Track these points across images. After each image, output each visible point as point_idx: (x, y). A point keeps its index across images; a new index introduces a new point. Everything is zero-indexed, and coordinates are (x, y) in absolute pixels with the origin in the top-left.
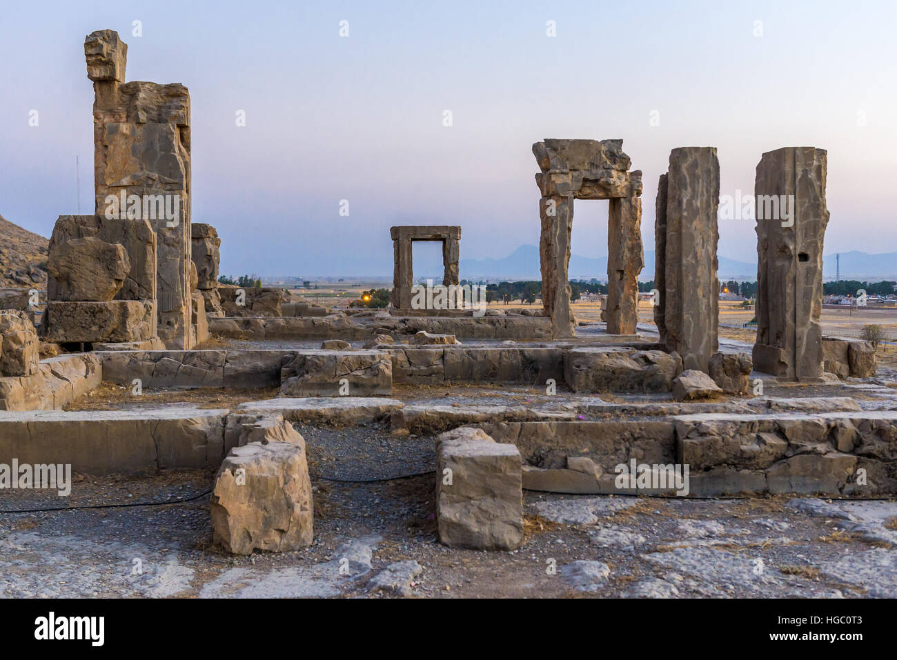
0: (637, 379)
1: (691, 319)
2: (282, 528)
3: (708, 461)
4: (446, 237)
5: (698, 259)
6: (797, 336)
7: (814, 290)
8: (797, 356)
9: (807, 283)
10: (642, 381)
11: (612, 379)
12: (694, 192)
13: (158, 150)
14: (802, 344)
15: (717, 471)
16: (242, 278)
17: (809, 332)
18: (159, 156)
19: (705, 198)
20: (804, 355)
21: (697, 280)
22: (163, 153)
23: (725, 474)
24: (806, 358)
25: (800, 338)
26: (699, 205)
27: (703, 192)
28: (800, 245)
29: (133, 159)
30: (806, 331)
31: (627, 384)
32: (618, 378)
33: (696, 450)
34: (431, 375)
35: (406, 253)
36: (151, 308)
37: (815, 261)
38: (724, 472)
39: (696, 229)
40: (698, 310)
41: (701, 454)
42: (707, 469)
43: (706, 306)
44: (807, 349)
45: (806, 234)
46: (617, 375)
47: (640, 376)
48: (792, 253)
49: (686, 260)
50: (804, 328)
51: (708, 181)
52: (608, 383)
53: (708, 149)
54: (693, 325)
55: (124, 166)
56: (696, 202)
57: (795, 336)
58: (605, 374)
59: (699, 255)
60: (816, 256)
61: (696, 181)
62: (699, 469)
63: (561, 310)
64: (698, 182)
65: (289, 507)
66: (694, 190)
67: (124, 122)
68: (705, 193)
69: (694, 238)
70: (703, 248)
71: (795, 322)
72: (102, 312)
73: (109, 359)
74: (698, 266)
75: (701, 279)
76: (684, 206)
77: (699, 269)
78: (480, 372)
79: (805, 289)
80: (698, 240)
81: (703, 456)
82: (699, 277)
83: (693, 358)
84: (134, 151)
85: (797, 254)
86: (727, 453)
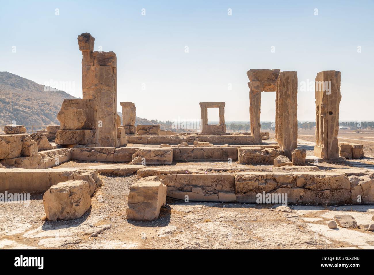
0: (263, 159)
1: (286, 136)
2: (68, 211)
3: (245, 190)
4: (221, 106)
5: (289, 113)
6: (328, 143)
7: (335, 125)
8: (328, 150)
9: (332, 122)
10: (265, 159)
11: (253, 159)
12: (288, 88)
13: (104, 75)
14: (330, 146)
15: (249, 193)
16: (167, 122)
17: (333, 142)
18: (105, 78)
19: (292, 91)
20: (331, 150)
21: (289, 122)
22: (106, 77)
23: (252, 194)
24: (331, 151)
25: (329, 144)
26: (289, 93)
27: (291, 88)
28: (329, 108)
29: (96, 79)
30: (332, 141)
31: (259, 161)
32: (256, 158)
33: (240, 186)
34: (188, 157)
35: (205, 112)
36: (95, 132)
37: (335, 114)
38: (251, 194)
39: (288, 102)
40: (289, 133)
41: (243, 187)
42: (245, 193)
43: (292, 131)
44: (332, 148)
45: (332, 104)
46: (255, 158)
47: (264, 158)
48: (326, 111)
49: (284, 114)
50: (331, 140)
51: (293, 84)
52: (252, 160)
53: (293, 72)
54: (287, 138)
55: (92, 81)
56: (289, 92)
57: (327, 143)
58: (251, 157)
59: (289, 112)
60: (335, 112)
61: (288, 84)
62: (242, 192)
63: (257, 133)
64: (289, 85)
65: (71, 204)
66: (287, 88)
67: (92, 66)
68: (292, 88)
69: (287, 105)
70: (291, 109)
71: (327, 137)
72: (76, 134)
73: (73, 151)
74: (289, 116)
75: (290, 121)
76: (284, 94)
77: (290, 118)
78: (206, 156)
79: (331, 125)
80: (289, 107)
81: (243, 188)
82: (289, 121)
83: (287, 151)
84: (96, 76)
85: (328, 112)
86: (253, 187)
